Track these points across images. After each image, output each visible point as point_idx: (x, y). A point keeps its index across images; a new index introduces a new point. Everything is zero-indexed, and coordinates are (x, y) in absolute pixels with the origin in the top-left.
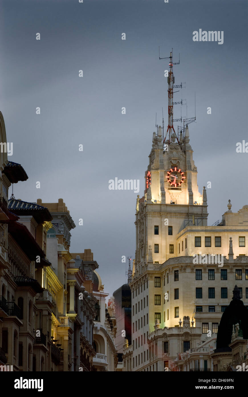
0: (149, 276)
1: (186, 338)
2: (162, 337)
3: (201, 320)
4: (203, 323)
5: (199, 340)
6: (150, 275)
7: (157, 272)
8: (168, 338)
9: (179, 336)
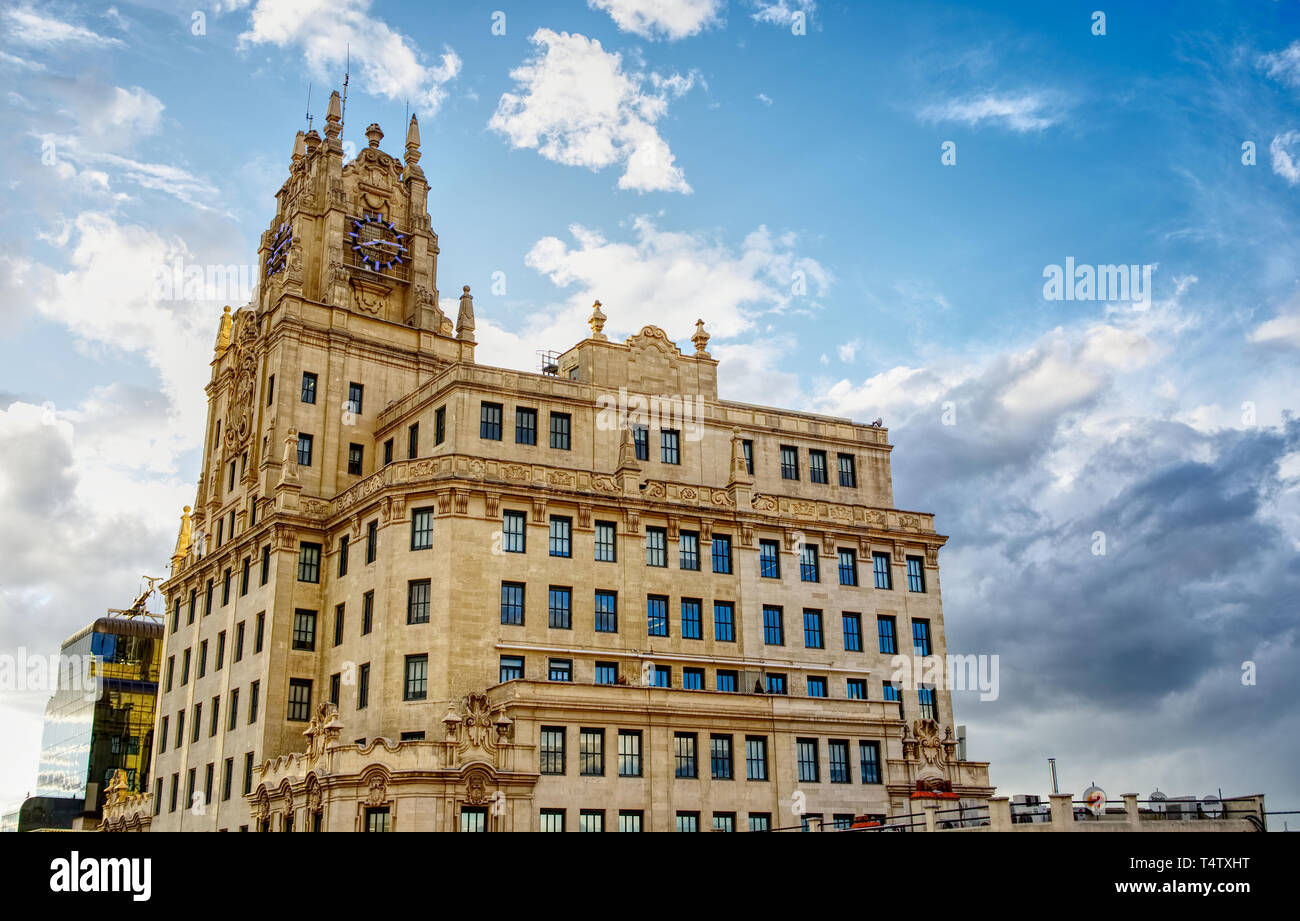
0: (280, 535)
1: (474, 793)
2: (359, 784)
3: (538, 714)
4: (544, 729)
5: (526, 802)
6: (287, 533)
7: (311, 526)
8: (391, 791)
9: (445, 783)
